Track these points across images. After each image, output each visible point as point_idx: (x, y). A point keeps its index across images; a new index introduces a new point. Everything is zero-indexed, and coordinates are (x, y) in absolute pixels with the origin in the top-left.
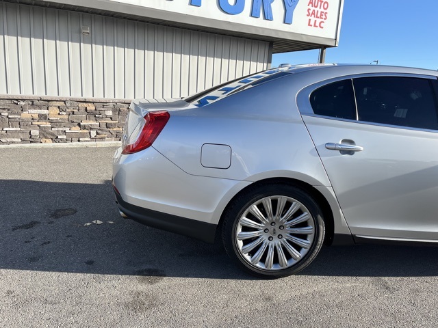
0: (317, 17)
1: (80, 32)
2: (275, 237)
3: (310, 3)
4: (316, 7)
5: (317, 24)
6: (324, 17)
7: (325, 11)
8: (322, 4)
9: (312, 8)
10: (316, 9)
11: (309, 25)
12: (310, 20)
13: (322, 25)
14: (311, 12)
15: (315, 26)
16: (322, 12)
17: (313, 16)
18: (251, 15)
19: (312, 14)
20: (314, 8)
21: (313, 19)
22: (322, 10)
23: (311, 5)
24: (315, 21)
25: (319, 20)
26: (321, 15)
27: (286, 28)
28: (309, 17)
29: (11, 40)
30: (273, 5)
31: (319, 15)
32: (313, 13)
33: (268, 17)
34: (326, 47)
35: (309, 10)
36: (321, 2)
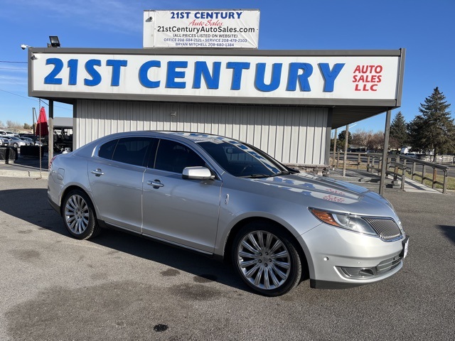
0: (367, 81)
3: (356, 70)
4: (365, 72)
6: (377, 80)
7: (377, 75)
8: (374, 69)
9: (360, 75)
10: (365, 75)
11: (356, 89)
12: (357, 86)
13: (374, 88)
14: (358, 78)
15: (364, 89)
16: (373, 76)
17: (361, 81)
18: (288, 90)
19: (360, 79)
20: (362, 74)
21: (361, 85)
22: (374, 73)
23: (357, 72)
24: (365, 86)
26: (372, 78)
27: (328, 95)
28: (357, 83)
30: (310, 79)
31: (369, 79)
32: (362, 78)
34: (391, 108)
35: (354, 77)
36: (372, 67)
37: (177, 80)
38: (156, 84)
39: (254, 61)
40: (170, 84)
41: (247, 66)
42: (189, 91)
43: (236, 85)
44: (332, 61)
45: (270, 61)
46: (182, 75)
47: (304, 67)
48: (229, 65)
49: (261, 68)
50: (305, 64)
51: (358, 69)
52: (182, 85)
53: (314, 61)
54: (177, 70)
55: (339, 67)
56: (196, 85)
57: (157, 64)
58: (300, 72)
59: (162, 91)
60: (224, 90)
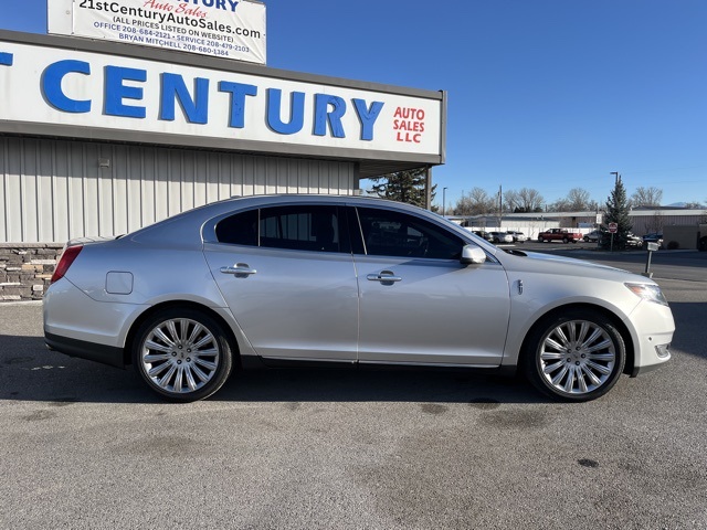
0: (409, 129)
1: (98, 166)
2: (184, 361)
4: (407, 117)
5: (411, 137)
6: (419, 128)
7: (420, 122)
8: (415, 113)
9: (401, 120)
10: (407, 120)
11: (399, 139)
12: (399, 134)
13: (418, 138)
14: (399, 124)
15: (407, 140)
16: (415, 123)
17: (403, 128)
18: (314, 133)
19: (401, 125)
20: (403, 119)
21: (403, 132)
22: (416, 120)
23: (398, 115)
24: (407, 135)
25: (412, 134)
26: (415, 126)
27: (365, 145)
28: (398, 130)
29: (13, 180)
30: (343, 120)
31: (412, 127)
32: (403, 125)
33: (338, 132)
34: (430, 165)
35: (396, 121)
36: (413, 110)
37: (126, 102)
38: (84, 107)
39: (263, 84)
40: (112, 107)
41: (252, 91)
42: (151, 124)
43: (236, 119)
44: (369, 98)
45: (286, 88)
46: (137, 94)
47: (334, 101)
48: (223, 86)
49: (273, 97)
50: (336, 98)
51: (398, 112)
52: (139, 113)
53: (347, 95)
54: (126, 83)
55: (377, 107)
56: (166, 114)
57: (84, 68)
58: (330, 109)
59: (96, 119)
60: (216, 127)
